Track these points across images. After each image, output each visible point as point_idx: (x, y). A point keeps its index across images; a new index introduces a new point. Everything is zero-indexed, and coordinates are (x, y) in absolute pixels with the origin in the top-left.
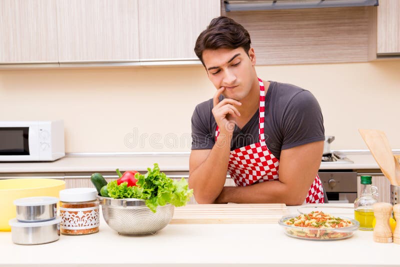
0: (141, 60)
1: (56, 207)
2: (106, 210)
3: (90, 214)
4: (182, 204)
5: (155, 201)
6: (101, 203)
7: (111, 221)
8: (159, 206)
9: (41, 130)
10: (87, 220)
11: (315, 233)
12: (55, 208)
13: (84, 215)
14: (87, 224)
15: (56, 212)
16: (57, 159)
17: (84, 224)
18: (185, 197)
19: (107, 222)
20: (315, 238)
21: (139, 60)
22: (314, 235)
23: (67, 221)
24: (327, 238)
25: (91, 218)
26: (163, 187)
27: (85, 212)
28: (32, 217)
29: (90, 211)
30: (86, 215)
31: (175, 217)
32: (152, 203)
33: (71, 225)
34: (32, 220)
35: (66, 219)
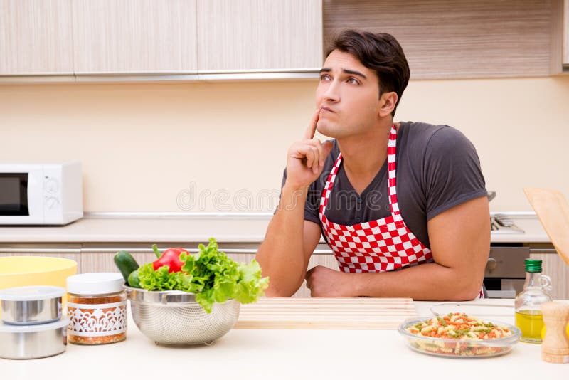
0: (200, 72)
1: (61, 302)
2: (137, 307)
3: (112, 313)
4: (252, 300)
5: (211, 295)
6: (129, 296)
7: (144, 325)
8: (216, 303)
9: (47, 177)
10: (108, 321)
11: (453, 346)
12: (59, 304)
13: (104, 315)
14: (108, 328)
15: (61, 310)
16: (70, 221)
17: (103, 328)
18: (257, 289)
19: (139, 326)
20: (453, 355)
21: (196, 72)
22: (451, 351)
23: (78, 324)
24: (470, 354)
25: (114, 319)
26: (222, 274)
27: (105, 311)
28: (25, 317)
29: (113, 309)
30: (106, 315)
31: (241, 318)
32: (206, 298)
33: (83, 330)
34: (25, 322)
35: (76, 320)
